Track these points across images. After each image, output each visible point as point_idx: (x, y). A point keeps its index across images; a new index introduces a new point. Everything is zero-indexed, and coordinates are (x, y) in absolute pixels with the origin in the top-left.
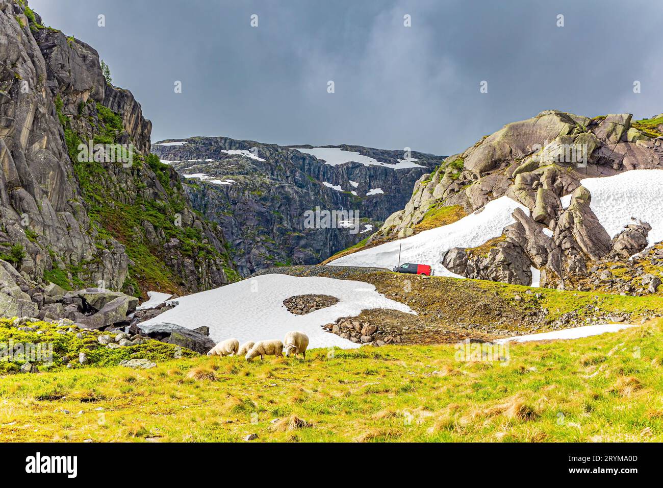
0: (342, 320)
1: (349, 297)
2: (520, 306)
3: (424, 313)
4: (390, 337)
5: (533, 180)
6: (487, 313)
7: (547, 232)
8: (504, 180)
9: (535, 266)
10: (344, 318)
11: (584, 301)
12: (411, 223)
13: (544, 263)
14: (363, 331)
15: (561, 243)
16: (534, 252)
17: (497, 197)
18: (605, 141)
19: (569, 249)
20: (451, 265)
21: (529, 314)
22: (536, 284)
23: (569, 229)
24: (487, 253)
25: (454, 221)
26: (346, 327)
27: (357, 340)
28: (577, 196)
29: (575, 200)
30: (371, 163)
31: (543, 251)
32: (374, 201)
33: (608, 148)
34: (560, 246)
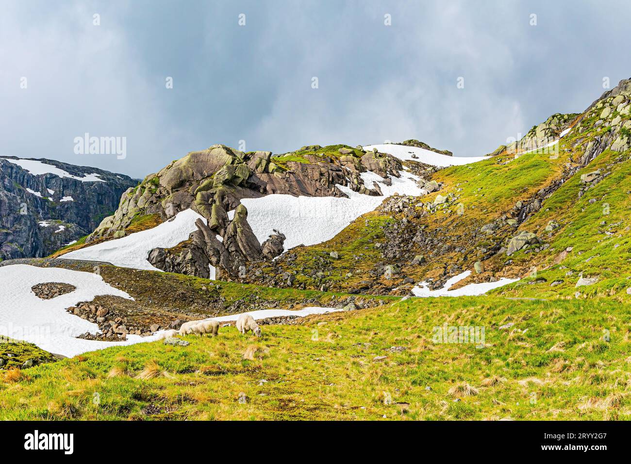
0: (81, 304)
1: (83, 285)
2: (206, 294)
3: (139, 299)
4: (119, 318)
5: (209, 197)
6: (184, 300)
7: (220, 238)
8: (189, 197)
9: (212, 264)
10: (82, 302)
11: (249, 291)
12: (121, 226)
13: (218, 262)
14: (98, 313)
15: (228, 247)
16: (211, 253)
17: (184, 209)
18: (254, 171)
19: (233, 251)
20: (154, 261)
21: (212, 301)
22: (213, 277)
23: (234, 236)
24: (180, 253)
25: (154, 227)
26: (84, 310)
27: (94, 320)
28: (238, 211)
29: (237, 214)
30: (65, 175)
31: (217, 253)
32: (66, 207)
33: (256, 176)
34: (227, 249)
